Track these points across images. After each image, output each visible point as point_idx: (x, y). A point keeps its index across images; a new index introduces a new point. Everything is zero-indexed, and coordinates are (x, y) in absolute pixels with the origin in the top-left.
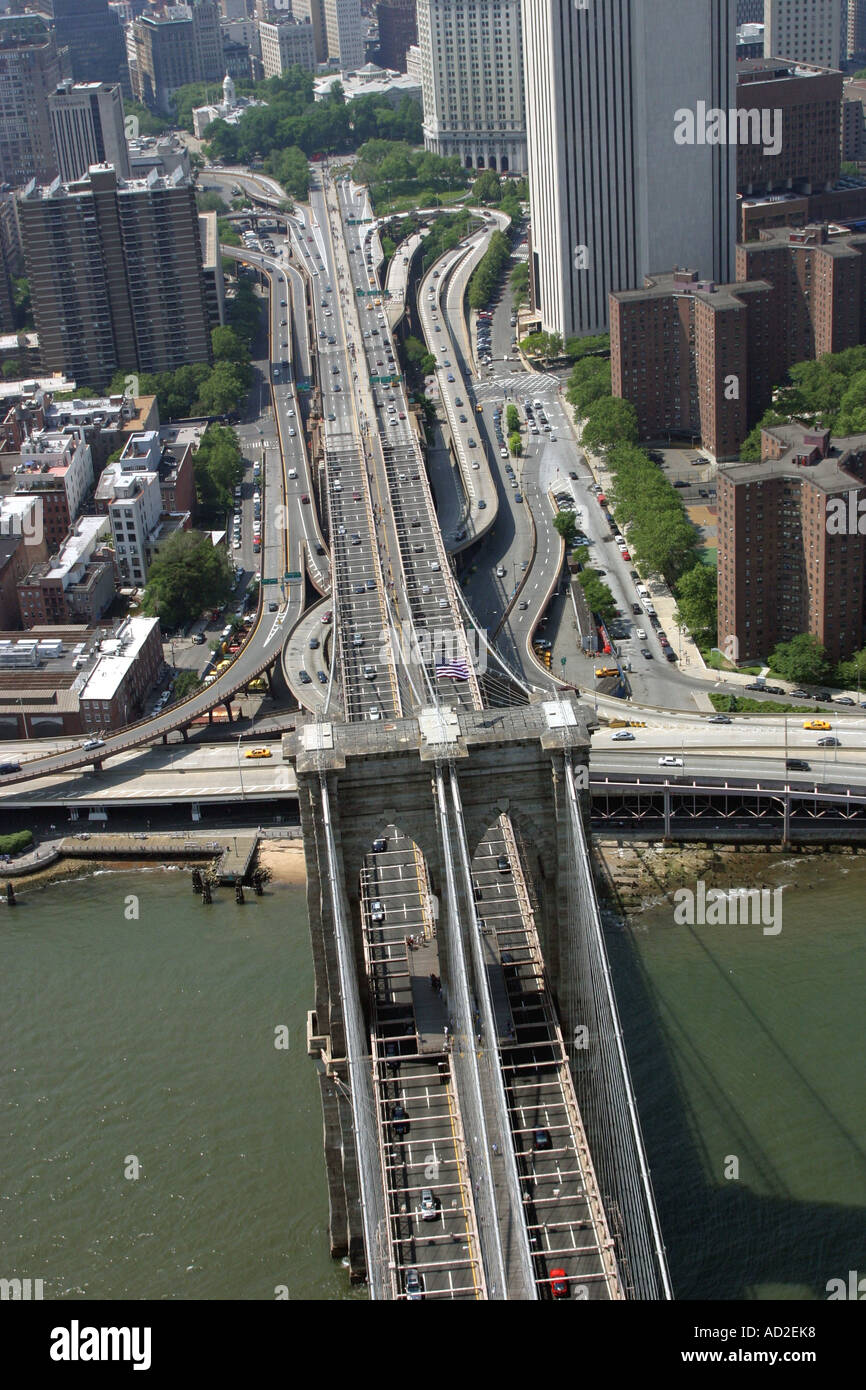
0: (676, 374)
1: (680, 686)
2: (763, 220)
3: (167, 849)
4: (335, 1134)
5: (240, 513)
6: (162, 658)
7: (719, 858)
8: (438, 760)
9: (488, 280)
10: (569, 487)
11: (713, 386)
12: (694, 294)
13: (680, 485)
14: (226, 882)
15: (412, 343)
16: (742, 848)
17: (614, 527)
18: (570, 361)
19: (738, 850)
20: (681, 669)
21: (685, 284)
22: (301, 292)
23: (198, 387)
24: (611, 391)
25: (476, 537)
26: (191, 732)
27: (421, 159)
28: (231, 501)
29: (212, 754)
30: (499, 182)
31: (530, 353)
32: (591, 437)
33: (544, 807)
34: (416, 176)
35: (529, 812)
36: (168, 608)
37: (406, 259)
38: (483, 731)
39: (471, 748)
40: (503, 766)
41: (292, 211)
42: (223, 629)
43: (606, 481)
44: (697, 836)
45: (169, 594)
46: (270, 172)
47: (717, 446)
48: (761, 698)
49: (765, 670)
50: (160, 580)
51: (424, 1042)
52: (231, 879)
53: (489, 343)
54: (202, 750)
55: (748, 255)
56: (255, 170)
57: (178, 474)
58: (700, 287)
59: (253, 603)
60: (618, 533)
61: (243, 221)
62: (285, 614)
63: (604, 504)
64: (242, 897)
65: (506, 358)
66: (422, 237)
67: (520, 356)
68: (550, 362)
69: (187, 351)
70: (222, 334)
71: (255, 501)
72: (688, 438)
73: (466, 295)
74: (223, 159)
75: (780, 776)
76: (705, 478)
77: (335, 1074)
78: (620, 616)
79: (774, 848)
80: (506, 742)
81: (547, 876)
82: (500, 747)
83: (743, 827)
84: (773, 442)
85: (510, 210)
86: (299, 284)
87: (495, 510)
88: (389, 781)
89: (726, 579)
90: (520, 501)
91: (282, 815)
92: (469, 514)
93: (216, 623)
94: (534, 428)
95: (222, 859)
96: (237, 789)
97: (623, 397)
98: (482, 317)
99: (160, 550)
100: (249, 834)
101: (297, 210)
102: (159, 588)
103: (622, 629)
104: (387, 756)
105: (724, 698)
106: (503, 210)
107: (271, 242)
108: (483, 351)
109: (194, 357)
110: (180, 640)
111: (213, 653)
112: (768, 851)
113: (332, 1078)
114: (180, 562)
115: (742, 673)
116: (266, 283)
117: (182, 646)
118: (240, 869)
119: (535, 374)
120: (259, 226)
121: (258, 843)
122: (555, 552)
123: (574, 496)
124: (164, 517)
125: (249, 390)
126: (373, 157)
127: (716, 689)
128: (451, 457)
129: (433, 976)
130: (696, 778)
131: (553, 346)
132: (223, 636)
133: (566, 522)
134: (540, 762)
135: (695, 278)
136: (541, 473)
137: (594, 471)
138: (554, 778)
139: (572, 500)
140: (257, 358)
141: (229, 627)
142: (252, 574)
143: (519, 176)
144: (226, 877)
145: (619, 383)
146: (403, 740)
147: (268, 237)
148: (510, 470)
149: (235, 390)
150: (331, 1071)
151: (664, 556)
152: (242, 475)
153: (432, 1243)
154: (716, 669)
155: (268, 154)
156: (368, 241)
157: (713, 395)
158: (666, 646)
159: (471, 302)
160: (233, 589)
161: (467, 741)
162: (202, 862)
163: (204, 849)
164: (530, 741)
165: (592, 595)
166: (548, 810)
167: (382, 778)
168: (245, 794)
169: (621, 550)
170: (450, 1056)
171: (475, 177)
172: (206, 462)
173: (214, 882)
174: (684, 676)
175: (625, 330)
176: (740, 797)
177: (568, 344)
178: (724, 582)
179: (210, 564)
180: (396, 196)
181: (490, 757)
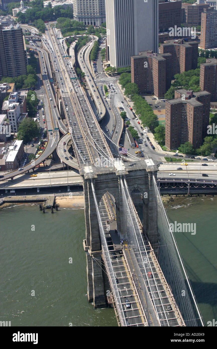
0: (148, 77)
1: (157, 155)
2: (163, 38)
3: (32, 199)
4: (91, 271)
5: (38, 113)
6: (24, 151)
7: (172, 198)
8: (121, 175)
9: (95, 53)
10: (122, 105)
11: (158, 80)
12: (152, 57)
13: (150, 105)
14: (48, 208)
15: (78, 69)
16: (178, 196)
17: (135, 116)
18: (119, 74)
19: (177, 196)
20: (156, 151)
21: (150, 54)
22: (47, 56)
23: (24, 81)
24: (131, 82)
25: (101, 118)
26: (35, 169)
27: (74, 22)
28: (36, 110)
29: (41, 175)
30: (94, 28)
31: (108, 72)
32: (127, 93)
33: (146, 186)
34: (72, 27)
35: (142, 188)
36: (24, 138)
37: (73, 48)
38: (131, 167)
39: (129, 172)
40: (136, 176)
41: (42, 36)
42: (38, 143)
43: (132, 104)
44: (166, 193)
45: (24, 134)
46: (34, 26)
47: (158, 95)
48: (178, 158)
49: (178, 151)
50: (22, 131)
51: (116, 246)
52: (49, 207)
53: (97, 69)
54: (38, 174)
55: (164, 46)
56: (31, 25)
57: (23, 103)
58: (154, 55)
59: (45, 136)
60: (136, 117)
61: (29, 38)
62: (55, 139)
63: (131, 110)
64: (53, 211)
65: (102, 73)
66: (76, 42)
67: (105, 73)
68: (113, 74)
69: (21, 72)
70: (29, 67)
71: (42, 110)
72: (151, 93)
73: (89, 57)
74: (21, 22)
75: (187, 177)
76: (156, 103)
77: (93, 255)
78: (139, 138)
79: (185, 195)
80: (137, 170)
81: (146, 204)
82: (136, 171)
83: (178, 190)
84: (178, 94)
85: (98, 36)
86: (46, 54)
87: (105, 112)
88: (107, 180)
89: (168, 128)
90: (110, 109)
91: (61, 190)
92: (98, 113)
93: (36, 141)
94: (111, 91)
95: (47, 201)
96: (49, 184)
97: (135, 82)
98: (94, 63)
99: (21, 123)
100: (52, 195)
101: (43, 35)
102: (22, 133)
103: (140, 141)
104: (107, 174)
105: (168, 158)
106: (96, 36)
107: (37, 44)
108: (95, 72)
109: (23, 73)
110: (27, 146)
111: (37, 149)
112: (184, 196)
113: (92, 257)
114: (27, 126)
115: (172, 152)
116: (37, 54)
117: (28, 148)
118: (52, 204)
119: (110, 77)
120: (33, 39)
121: (55, 198)
122: (121, 122)
123: (123, 108)
124: (21, 114)
125: (37, 82)
126: (61, 22)
127: (166, 156)
128: (91, 98)
129: (115, 230)
130: (166, 178)
131: (114, 70)
132: (38, 145)
133: (123, 115)
134: (145, 175)
135: (152, 53)
136: (114, 102)
137: (128, 102)
138: (149, 179)
139: (123, 109)
140: (37, 73)
141: (40, 142)
142: (44, 129)
143: (99, 27)
144: (48, 206)
145: (134, 79)
146: (111, 170)
147: (35, 42)
148: (106, 101)
149: (34, 82)
150: (91, 255)
151: (150, 123)
152: (38, 103)
153: (125, 297)
154: (165, 151)
155: (34, 21)
156: (63, 43)
157: (158, 82)
158: (152, 145)
159: (91, 59)
160: (40, 133)
161: (127, 170)
162: (41, 203)
163: (41, 199)
164: (143, 169)
165: (133, 133)
166: (147, 187)
167: (106, 180)
168: (51, 185)
169: (138, 121)
170: (123, 250)
171: (87, 27)
172: (29, 100)
173: (45, 208)
174: (157, 153)
175: (135, 66)
176: (177, 183)
177: (117, 70)
178: (167, 129)
179: (34, 126)
180: (68, 32)
181: (132, 174)
